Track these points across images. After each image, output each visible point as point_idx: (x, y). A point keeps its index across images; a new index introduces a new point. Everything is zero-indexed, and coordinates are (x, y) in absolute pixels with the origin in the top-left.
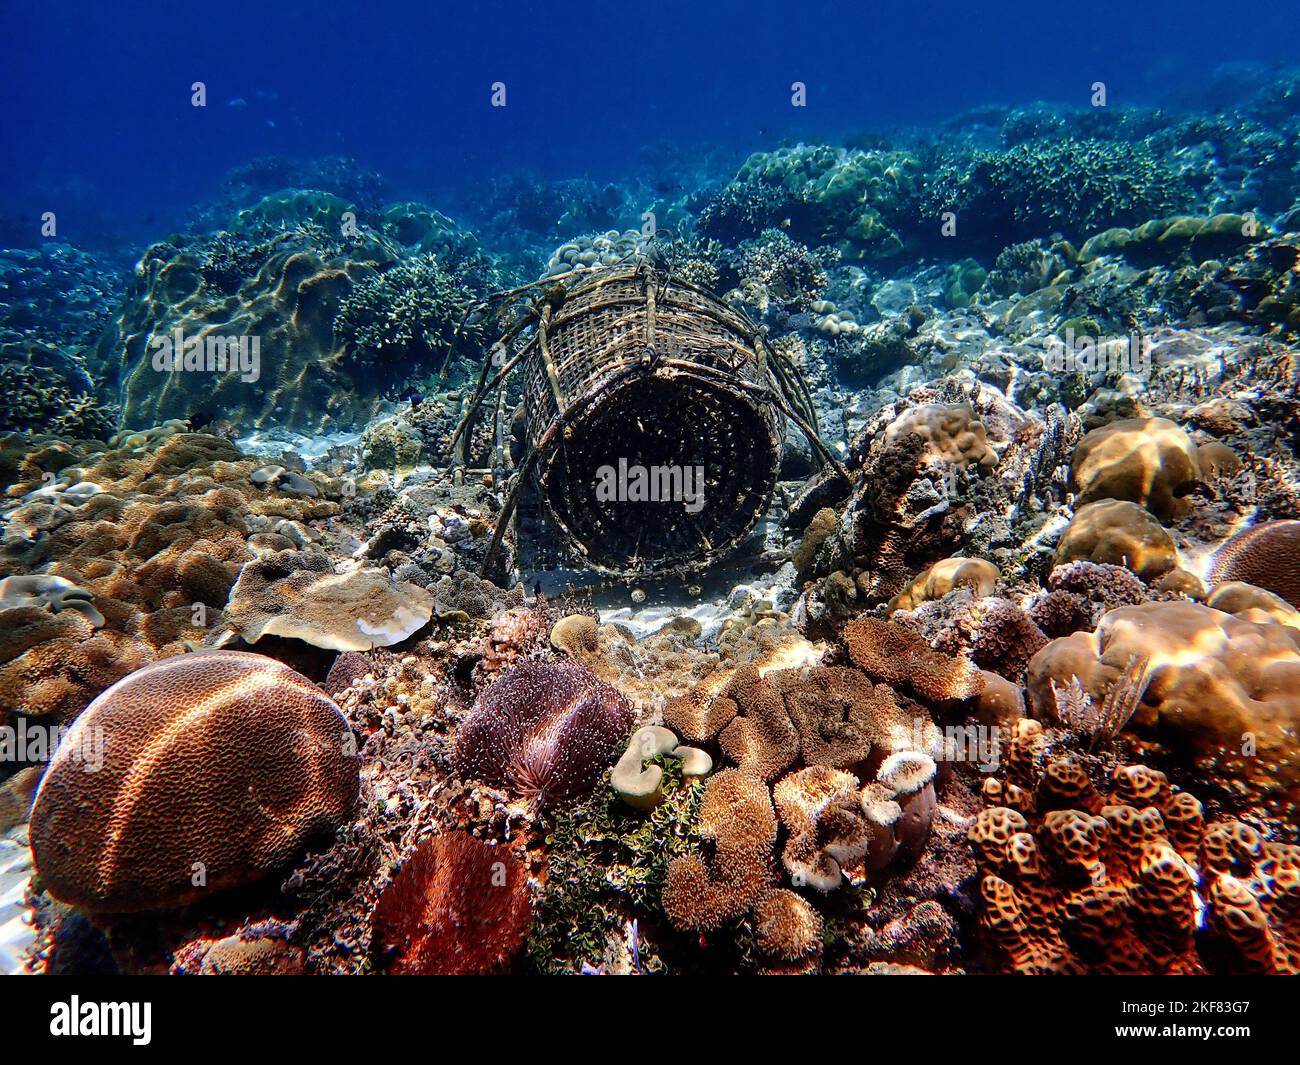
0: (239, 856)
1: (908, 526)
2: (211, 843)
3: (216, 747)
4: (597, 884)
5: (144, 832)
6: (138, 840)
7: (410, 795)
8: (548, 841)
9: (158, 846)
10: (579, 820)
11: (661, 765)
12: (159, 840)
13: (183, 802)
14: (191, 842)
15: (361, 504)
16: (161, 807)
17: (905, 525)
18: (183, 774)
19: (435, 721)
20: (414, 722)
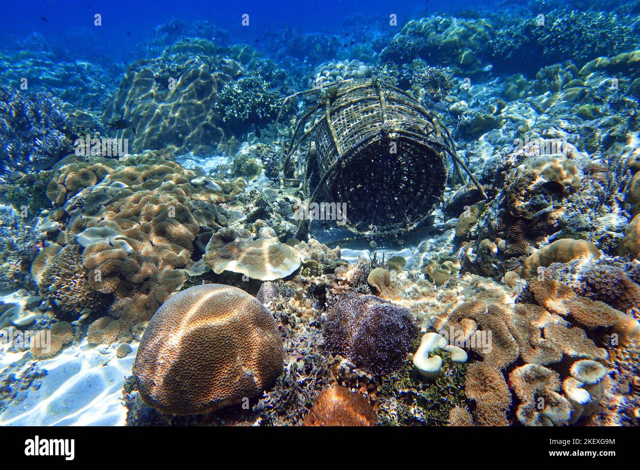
0: (234, 392)
1: (530, 218)
2: (221, 385)
3: (222, 337)
4: (406, 415)
5: (191, 378)
6: (188, 382)
7: (310, 362)
8: (379, 390)
9: (197, 385)
10: (395, 380)
11: (441, 355)
12: (198, 382)
13: (208, 364)
14: (212, 384)
15: (243, 196)
16: (198, 366)
17: (528, 217)
18: (208, 350)
19: (315, 322)
20: (305, 322)
